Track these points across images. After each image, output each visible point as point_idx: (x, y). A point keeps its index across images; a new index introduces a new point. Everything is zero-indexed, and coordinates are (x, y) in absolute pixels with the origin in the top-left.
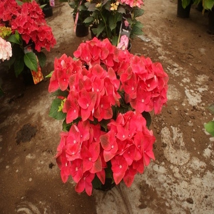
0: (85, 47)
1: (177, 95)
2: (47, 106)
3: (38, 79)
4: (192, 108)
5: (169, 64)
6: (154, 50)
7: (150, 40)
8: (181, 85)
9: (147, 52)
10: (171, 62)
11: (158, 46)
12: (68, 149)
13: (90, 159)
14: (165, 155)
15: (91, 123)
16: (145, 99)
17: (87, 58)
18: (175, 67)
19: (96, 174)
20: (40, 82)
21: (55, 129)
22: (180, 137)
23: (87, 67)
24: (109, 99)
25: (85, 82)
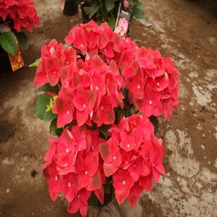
0: (80, 32)
1: (183, 92)
2: (29, 99)
3: (17, 65)
4: (201, 109)
5: (173, 55)
6: (156, 36)
7: (151, 24)
8: (188, 80)
9: (148, 38)
10: (176, 53)
11: (160, 33)
12: (59, 160)
13: (86, 173)
14: (171, 165)
15: (88, 128)
16: (153, 100)
17: (82, 46)
18: (181, 59)
19: (93, 192)
20: (20, 69)
21: (38, 128)
22: (187, 143)
23: (83, 58)
24: (111, 99)
25: (81, 78)
